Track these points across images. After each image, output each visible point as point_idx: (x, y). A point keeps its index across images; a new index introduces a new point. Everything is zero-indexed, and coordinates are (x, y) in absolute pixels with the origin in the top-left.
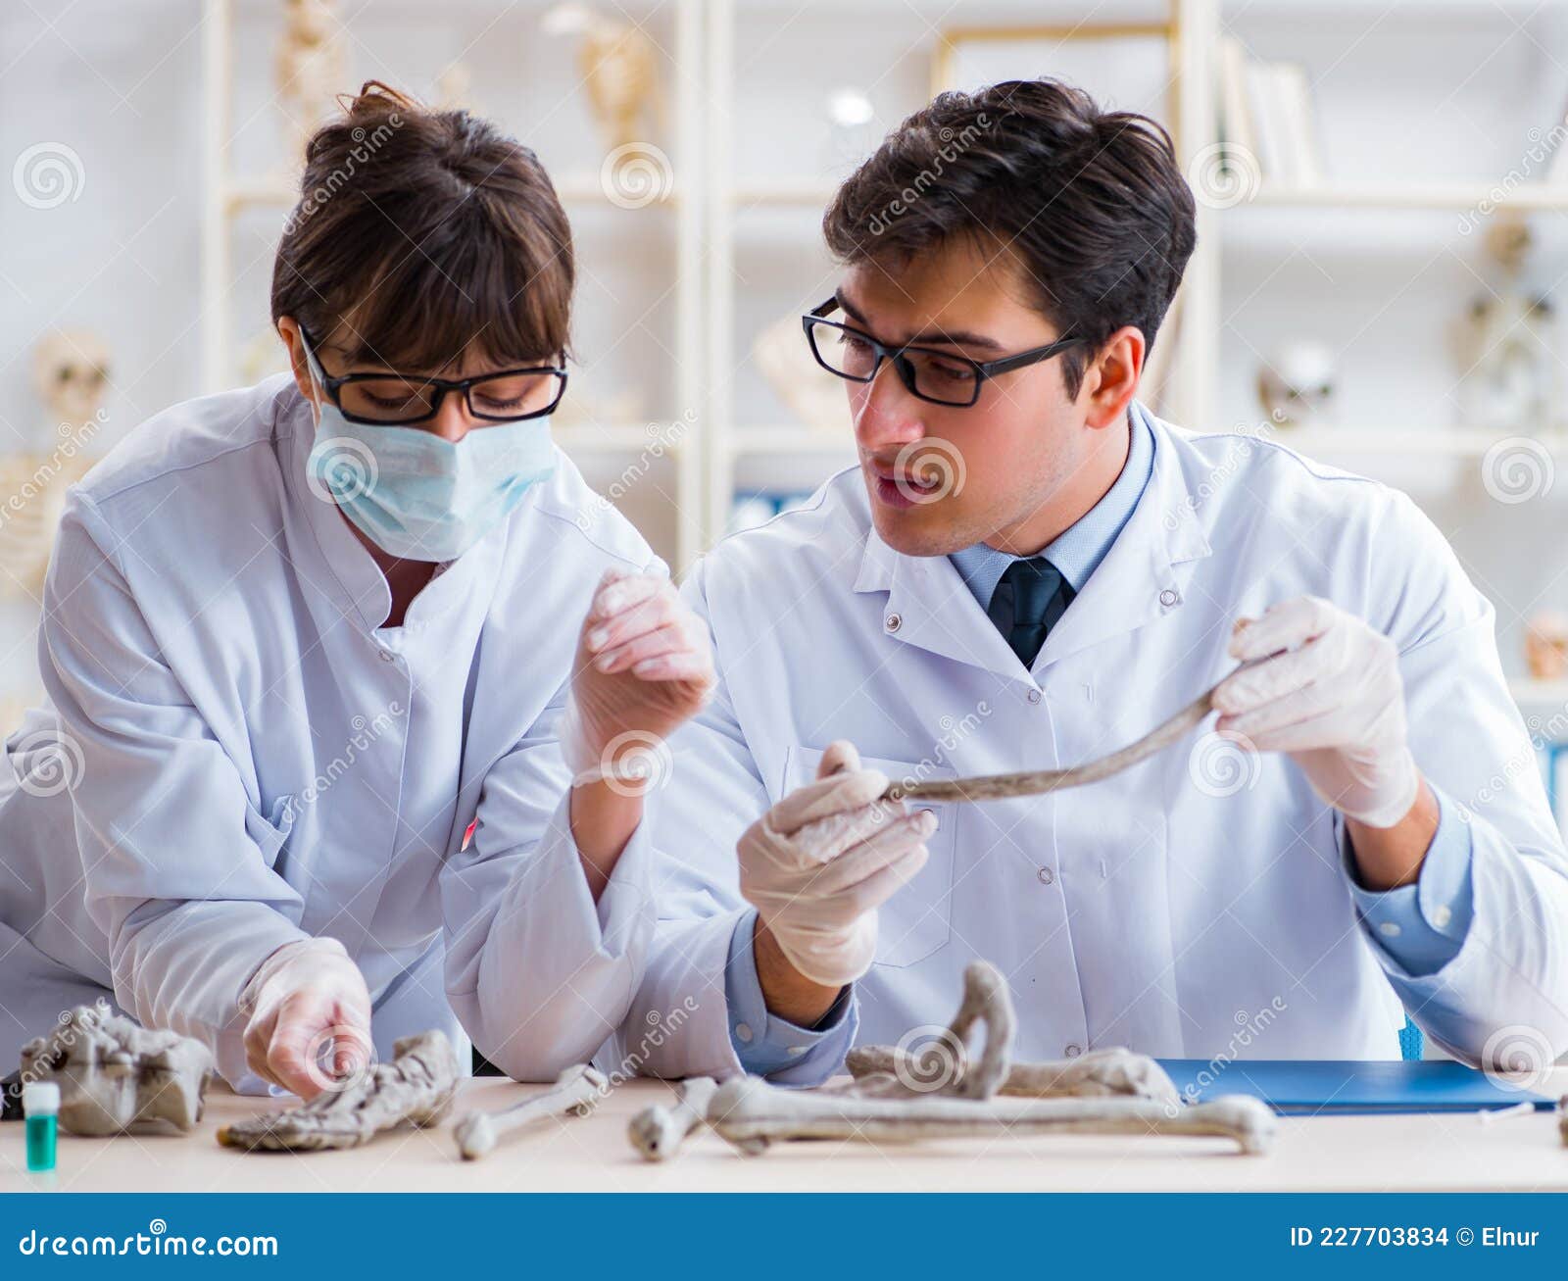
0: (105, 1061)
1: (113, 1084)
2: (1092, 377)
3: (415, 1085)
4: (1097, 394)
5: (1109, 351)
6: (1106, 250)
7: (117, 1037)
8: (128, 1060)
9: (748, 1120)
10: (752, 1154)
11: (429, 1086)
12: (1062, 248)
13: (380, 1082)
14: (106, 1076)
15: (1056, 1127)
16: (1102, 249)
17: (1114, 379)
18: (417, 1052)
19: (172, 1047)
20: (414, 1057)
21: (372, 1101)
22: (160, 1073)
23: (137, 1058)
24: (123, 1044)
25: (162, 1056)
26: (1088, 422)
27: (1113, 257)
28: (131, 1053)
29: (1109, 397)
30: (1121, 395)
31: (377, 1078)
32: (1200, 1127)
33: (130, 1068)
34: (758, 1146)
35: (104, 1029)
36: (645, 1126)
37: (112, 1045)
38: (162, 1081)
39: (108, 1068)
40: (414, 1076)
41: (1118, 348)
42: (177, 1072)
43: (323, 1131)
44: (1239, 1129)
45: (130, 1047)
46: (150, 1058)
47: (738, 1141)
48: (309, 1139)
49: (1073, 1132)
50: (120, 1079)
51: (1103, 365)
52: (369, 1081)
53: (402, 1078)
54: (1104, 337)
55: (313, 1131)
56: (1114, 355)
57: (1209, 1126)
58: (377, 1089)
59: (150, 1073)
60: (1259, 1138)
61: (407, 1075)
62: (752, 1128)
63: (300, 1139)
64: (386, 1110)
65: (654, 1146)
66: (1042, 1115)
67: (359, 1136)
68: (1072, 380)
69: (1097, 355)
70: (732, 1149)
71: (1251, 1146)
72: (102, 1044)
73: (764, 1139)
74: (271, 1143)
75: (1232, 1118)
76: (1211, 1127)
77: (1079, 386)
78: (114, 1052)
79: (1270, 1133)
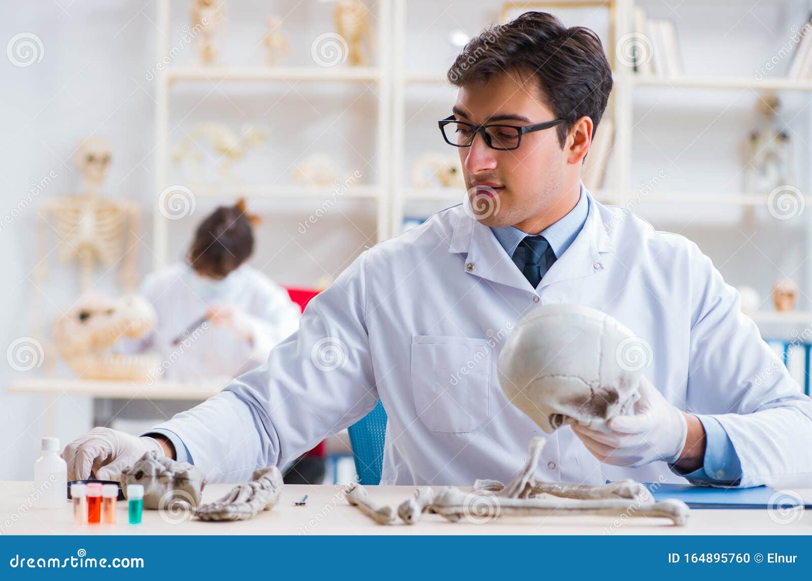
0: (160, 476)
1: (163, 486)
2: (570, 139)
3: (268, 490)
4: (572, 148)
5: (577, 128)
6: (574, 76)
7: (165, 465)
8: (170, 475)
9: (452, 506)
10: (453, 522)
11: (274, 491)
12: (555, 74)
13: (255, 490)
14: (160, 482)
15: (590, 512)
16: (573, 76)
17: (580, 140)
18: (267, 475)
19: (189, 469)
20: (265, 478)
21: (253, 498)
22: (185, 481)
23: (173, 474)
24: (168, 468)
25: (185, 473)
26: (569, 162)
27: (577, 79)
28: (171, 472)
29: (578, 149)
30: (583, 148)
31: (253, 488)
32: (654, 513)
33: (171, 479)
34: (456, 518)
35: (159, 461)
36: (406, 508)
37: (163, 468)
38: (185, 484)
39: (161, 479)
40: (268, 487)
41: (581, 126)
42: (192, 481)
43: (239, 512)
44: (673, 514)
45: (171, 469)
46: (180, 475)
47: (447, 516)
48: (233, 516)
49: (597, 514)
50: (166, 483)
51: (575, 135)
52: (250, 490)
53: (263, 488)
54: (575, 120)
55: (235, 512)
56: (580, 130)
57: (659, 512)
58: (254, 493)
59: (179, 481)
60: (682, 518)
61: (265, 487)
62: (453, 510)
63: (230, 516)
64: (260, 502)
65: (410, 517)
66: (584, 506)
67: (251, 513)
68: (562, 139)
69: (572, 129)
70: (444, 519)
71: (678, 522)
72: (158, 468)
73: (459, 515)
74: (216, 517)
75: (670, 509)
76: (660, 513)
77: (565, 142)
78: (163, 472)
79: (687, 516)
